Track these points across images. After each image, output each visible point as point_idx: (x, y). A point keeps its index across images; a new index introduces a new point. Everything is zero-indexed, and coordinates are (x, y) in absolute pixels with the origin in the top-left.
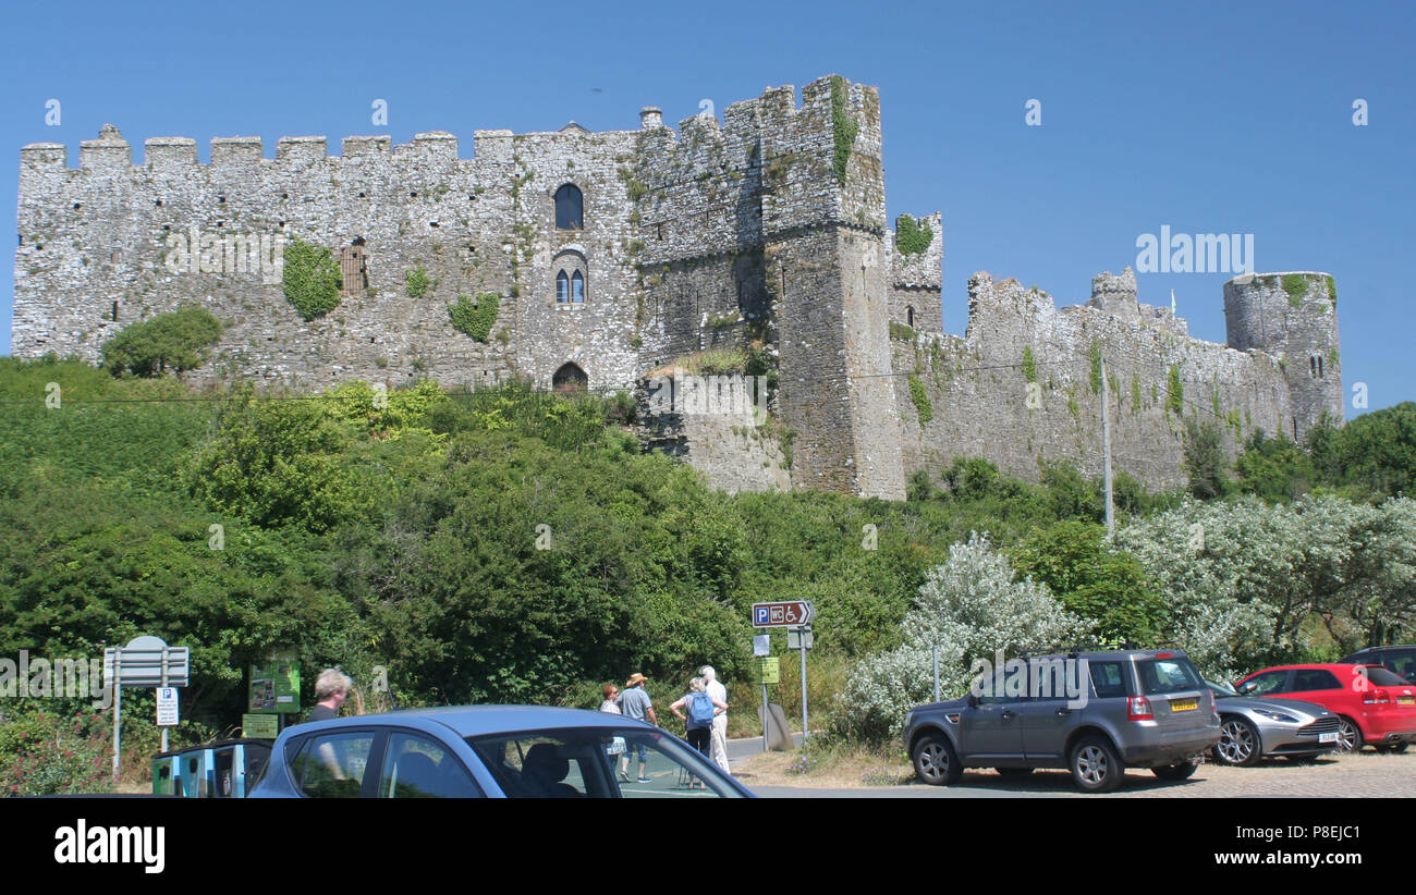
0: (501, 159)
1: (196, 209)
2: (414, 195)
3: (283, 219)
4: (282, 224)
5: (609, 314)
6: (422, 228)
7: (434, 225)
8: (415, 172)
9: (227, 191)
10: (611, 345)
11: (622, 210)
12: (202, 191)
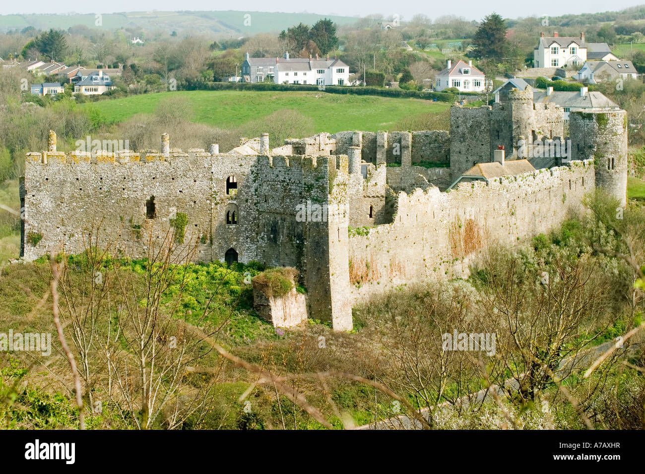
0: (206, 166)
1: (91, 182)
2: (173, 179)
3: (124, 187)
4: (124, 189)
5: (246, 229)
6: (176, 193)
7: (180, 191)
8: (173, 170)
9: (103, 175)
10: (247, 242)
11: (252, 187)
12: (94, 175)
